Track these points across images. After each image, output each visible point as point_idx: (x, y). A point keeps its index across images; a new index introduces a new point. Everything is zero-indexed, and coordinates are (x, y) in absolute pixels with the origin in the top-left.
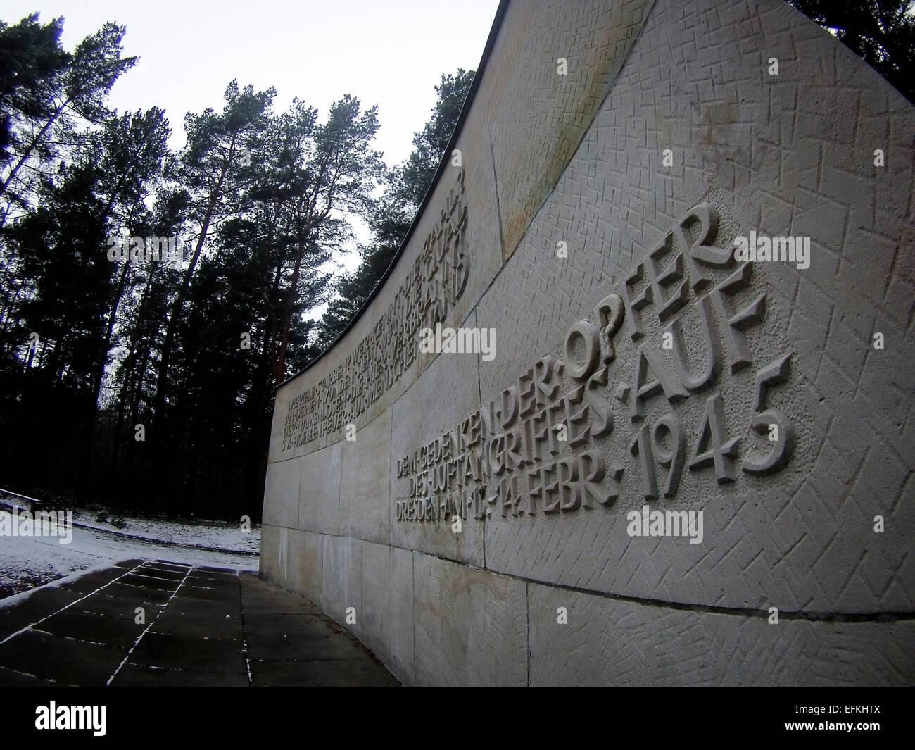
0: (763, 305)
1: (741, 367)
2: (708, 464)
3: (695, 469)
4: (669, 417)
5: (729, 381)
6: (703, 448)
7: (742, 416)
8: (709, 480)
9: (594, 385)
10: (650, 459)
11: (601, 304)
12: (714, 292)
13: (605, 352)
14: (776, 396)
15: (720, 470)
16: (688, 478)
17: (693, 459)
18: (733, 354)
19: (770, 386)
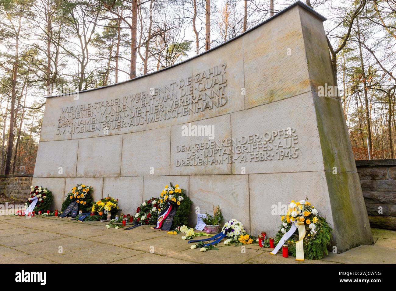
0: (298, 142)
1: (294, 147)
2: (288, 156)
3: (286, 156)
4: (283, 150)
5: (292, 148)
6: (287, 154)
7: (293, 152)
8: (288, 158)
9: (270, 143)
10: (279, 154)
11: (274, 132)
12: (293, 138)
13: (273, 139)
14: (297, 151)
15: (290, 157)
16: (285, 158)
17: (286, 155)
18: (293, 145)
19: (296, 150)
